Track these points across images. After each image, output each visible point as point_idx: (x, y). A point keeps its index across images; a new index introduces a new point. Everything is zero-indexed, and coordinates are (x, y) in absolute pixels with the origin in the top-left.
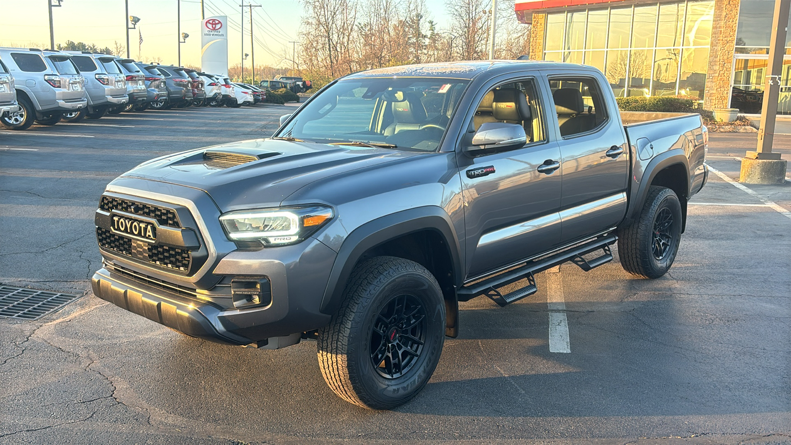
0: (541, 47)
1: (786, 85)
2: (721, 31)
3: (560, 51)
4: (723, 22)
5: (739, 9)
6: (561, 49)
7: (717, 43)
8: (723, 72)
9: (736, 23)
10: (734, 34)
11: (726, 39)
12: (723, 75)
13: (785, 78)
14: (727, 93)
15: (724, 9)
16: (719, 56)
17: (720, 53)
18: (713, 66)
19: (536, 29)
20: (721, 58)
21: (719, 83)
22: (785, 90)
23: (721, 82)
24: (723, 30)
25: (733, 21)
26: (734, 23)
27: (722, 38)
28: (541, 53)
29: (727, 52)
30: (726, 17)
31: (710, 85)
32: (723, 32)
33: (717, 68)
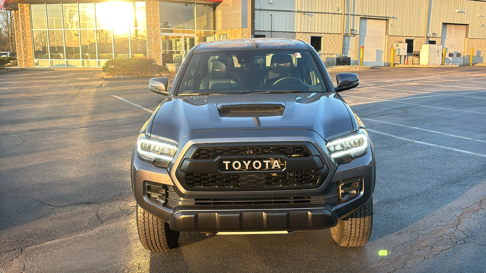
0: (29, 27)
1: (176, 50)
2: (151, 19)
3: (45, 30)
4: (152, 14)
5: (159, 7)
6: (45, 28)
7: (150, 26)
8: (156, 43)
9: (158, 15)
10: (158, 21)
11: (155, 24)
12: (156, 45)
13: (175, 46)
14: (160, 55)
15: (151, 6)
16: (152, 34)
17: (153, 32)
18: (150, 39)
19: (23, 14)
20: (154, 35)
21: (155, 49)
22: (176, 52)
23: (156, 49)
24: (152, 19)
25: (157, 14)
26: (157, 15)
27: (152, 23)
28: (30, 31)
29: (156, 31)
30: (153, 11)
31: (150, 51)
32: (152, 20)
33: (153, 40)
